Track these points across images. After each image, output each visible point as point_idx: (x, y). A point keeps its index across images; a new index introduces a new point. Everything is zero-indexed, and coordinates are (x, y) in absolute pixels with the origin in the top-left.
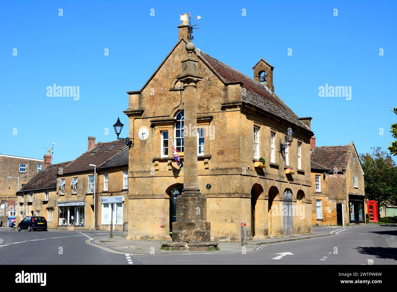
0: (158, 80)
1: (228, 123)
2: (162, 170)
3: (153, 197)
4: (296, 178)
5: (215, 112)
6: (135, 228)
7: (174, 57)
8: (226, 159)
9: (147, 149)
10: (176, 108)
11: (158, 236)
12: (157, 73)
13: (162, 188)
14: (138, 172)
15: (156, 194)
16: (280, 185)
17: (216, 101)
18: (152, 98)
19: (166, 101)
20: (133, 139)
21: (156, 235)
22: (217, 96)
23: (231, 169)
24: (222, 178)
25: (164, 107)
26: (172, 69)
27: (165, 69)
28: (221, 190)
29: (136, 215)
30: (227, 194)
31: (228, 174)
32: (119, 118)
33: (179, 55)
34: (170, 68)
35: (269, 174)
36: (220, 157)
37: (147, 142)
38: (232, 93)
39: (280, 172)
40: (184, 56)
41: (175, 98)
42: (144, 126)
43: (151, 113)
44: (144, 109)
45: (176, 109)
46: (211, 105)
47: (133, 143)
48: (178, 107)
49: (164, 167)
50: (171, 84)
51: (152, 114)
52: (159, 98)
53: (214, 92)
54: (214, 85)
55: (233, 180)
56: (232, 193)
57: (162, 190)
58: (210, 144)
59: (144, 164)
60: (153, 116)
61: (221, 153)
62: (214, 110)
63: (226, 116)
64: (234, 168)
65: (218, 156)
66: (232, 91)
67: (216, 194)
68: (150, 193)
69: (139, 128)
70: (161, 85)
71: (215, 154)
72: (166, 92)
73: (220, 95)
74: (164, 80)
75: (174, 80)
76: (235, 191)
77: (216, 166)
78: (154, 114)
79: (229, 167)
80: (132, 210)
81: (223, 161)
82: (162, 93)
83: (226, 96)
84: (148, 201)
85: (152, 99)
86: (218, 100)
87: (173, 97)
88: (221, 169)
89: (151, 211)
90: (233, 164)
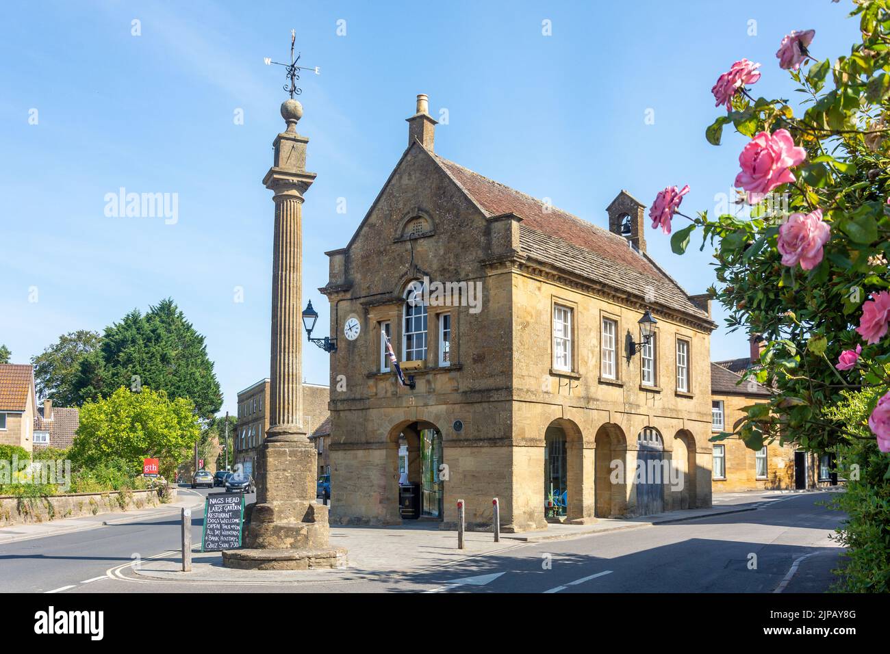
0: (375, 225)
1: (491, 299)
2: (381, 397)
3: (367, 445)
4: (673, 407)
5: (468, 278)
6: (341, 503)
7: (401, 178)
8: (488, 371)
9: (357, 358)
10: (403, 276)
11: (375, 519)
12: (374, 213)
13: (381, 431)
14: (344, 400)
15: (372, 441)
16: (629, 420)
17: (471, 257)
18: (365, 260)
19: (388, 264)
20: (337, 339)
21: (373, 517)
22: (473, 247)
23: (497, 389)
24: (481, 409)
25: (385, 275)
26: (397, 201)
27: (385, 203)
28: (479, 431)
29: (341, 480)
30: (490, 439)
31: (491, 399)
32: (310, 302)
33: (410, 174)
34: (394, 200)
35: (598, 400)
36: (478, 367)
37: (358, 343)
38: (498, 239)
39: (628, 396)
40: (418, 175)
41: (402, 257)
42: (353, 314)
43: (364, 290)
44: (353, 282)
45: (403, 279)
46: (463, 266)
47: (336, 347)
48: (406, 273)
49: (384, 391)
50: (396, 231)
51: (364, 292)
52: (376, 259)
53: (468, 239)
54: (468, 225)
55: (501, 412)
56: (498, 439)
57: (382, 434)
58: (461, 342)
59: (353, 386)
60: (367, 295)
61: (479, 359)
62: (467, 275)
63: (488, 286)
64: (503, 388)
65: (474, 366)
66: (499, 234)
67: (470, 440)
68: (363, 440)
69: (344, 319)
70: (379, 233)
71: (470, 361)
72: (388, 247)
73: (478, 244)
74: (384, 224)
75: (401, 223)
76: (504, 434)
77: (470, 386)
78: (368, 291)
79: (493, 386)
80: (336, 470)
81: (482, 376)
82: (382, 249)
83: (489, 246)
84: (360, 453)
85: (365, 262)
86: (474, 254)
87: (398, 255)
88: (480, 391)
89: (364, 473)
90: (500, 380)
